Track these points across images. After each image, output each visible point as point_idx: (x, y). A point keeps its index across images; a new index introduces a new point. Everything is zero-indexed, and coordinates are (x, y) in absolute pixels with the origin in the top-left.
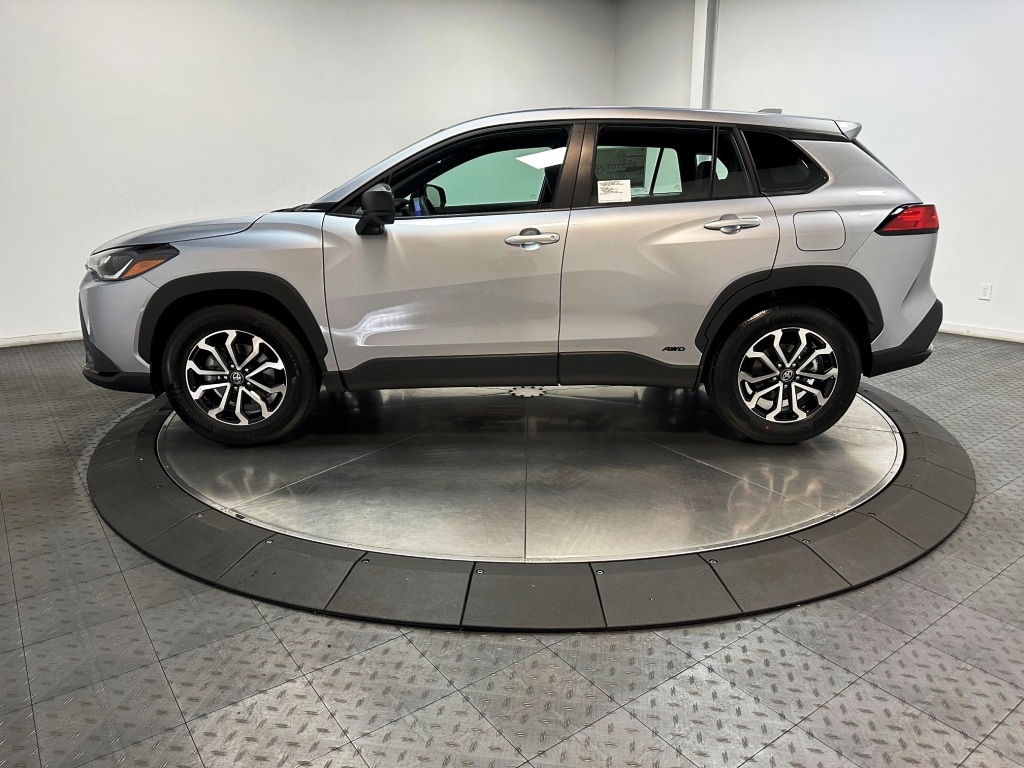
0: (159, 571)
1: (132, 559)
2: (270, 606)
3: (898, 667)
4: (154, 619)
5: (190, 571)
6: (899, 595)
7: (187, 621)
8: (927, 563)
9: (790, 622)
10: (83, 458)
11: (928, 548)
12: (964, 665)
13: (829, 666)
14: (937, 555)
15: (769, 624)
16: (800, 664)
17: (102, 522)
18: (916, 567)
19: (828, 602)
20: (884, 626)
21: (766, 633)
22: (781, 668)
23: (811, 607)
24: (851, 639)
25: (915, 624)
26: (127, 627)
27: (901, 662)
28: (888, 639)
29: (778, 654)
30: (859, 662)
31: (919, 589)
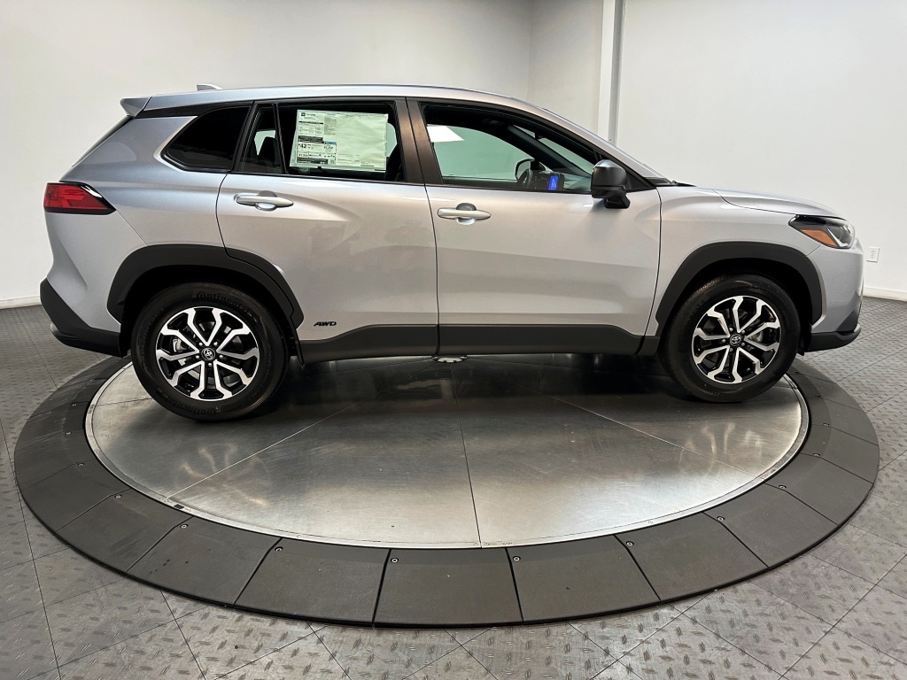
0: (72, 558)
1: (46, 545)
2: (180, 599)
3: (820, 662)
4: (60, 616)
5: (103, 560)
6: (815, 576)
7: (92, 619)
8: (839, 538)
9: (708, 610)
10: (14, 430)
11: (839, 522)
12: (886, 659)
13: (750, 662)
14: (848, 528)
15: (687, 613)
16: (721, 661)
17: (23, 502)
18: (830, 542)
19: (745, 586)
20: (802, 614)
21: (685, 624)
22: (702, 666)
23: (728, 593)
24: (771, 629)
25: (833, 611)
26: (29, 626)
27: (822, 656)
28: (807, 629)
29: (698, 649)
30: (780, 657)
31: (834, 568)
